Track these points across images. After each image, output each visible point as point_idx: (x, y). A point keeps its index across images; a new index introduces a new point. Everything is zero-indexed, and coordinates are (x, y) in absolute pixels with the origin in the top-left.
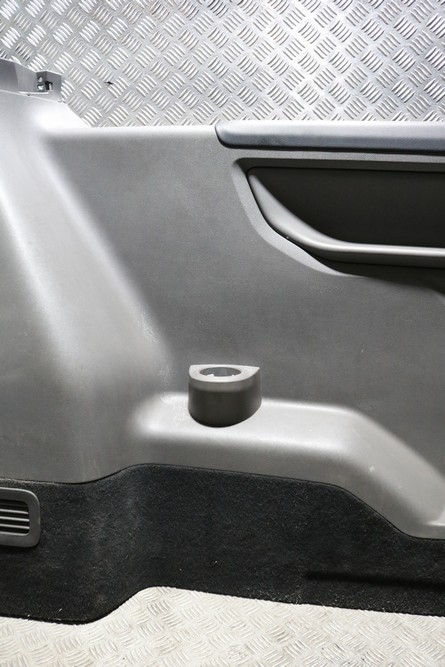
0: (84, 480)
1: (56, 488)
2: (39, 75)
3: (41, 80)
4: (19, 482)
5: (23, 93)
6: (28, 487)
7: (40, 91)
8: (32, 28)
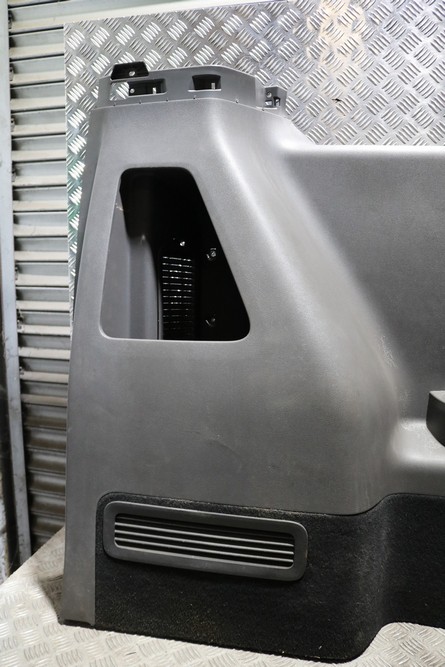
0: (357, 511)
1: (328, 519)
2: (268, 91)
3: (270, 96)
4: (287, 513)
5: (259, 108)
6: (296, 518)
7: (268, 106)
8: (255, 44)
